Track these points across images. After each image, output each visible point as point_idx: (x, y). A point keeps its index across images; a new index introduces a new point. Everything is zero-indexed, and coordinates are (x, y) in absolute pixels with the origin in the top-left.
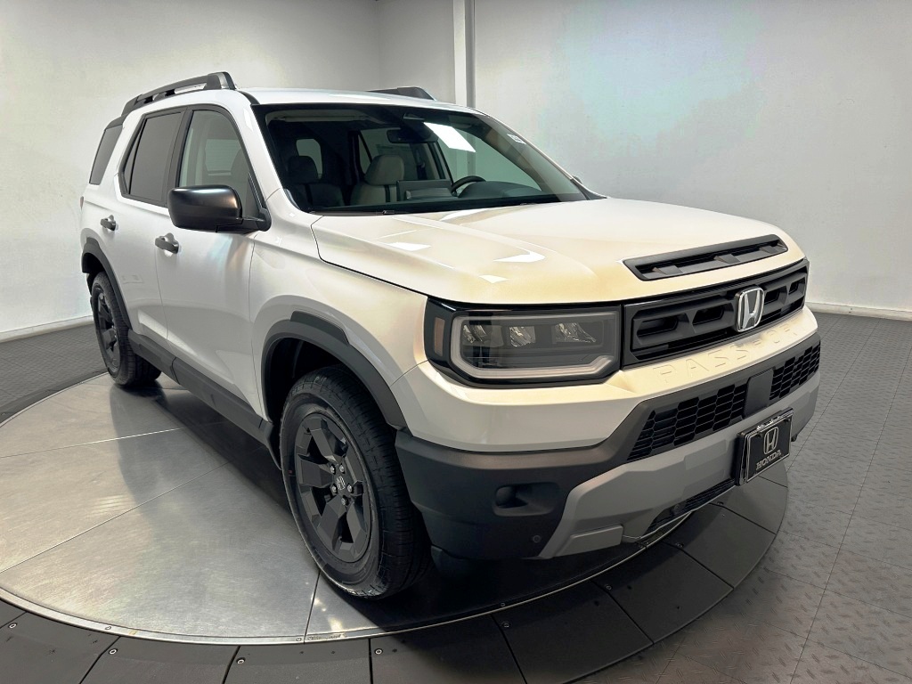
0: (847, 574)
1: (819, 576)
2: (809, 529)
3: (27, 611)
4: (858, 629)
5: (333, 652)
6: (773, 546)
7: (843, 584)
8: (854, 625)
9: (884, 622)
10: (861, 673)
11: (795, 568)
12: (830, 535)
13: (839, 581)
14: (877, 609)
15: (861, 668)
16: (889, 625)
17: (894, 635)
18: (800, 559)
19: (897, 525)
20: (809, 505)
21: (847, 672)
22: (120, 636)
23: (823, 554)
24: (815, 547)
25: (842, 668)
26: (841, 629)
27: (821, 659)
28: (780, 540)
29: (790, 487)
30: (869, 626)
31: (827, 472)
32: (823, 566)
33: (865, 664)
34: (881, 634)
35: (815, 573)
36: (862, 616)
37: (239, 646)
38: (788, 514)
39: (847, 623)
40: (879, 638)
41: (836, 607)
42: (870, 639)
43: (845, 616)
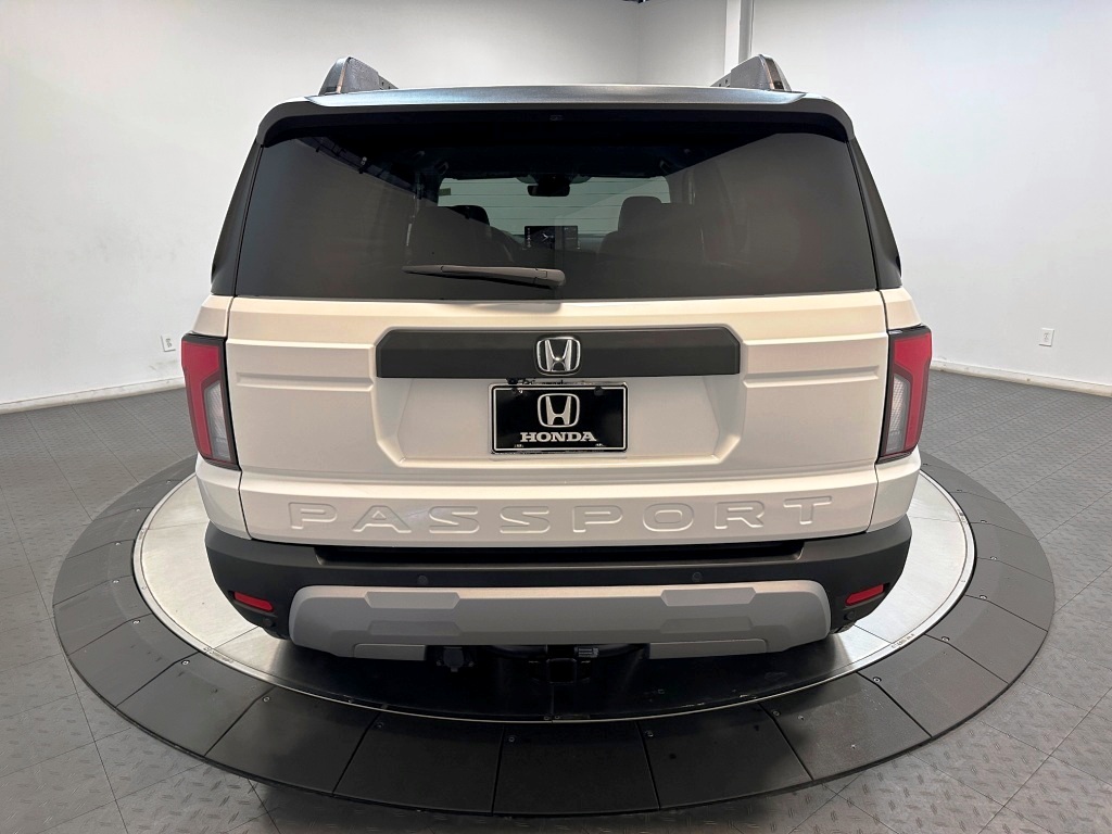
0: (1086, 742)
4: (1076, 806)
7: (1077, 753)
8: (1072, 802)
13: (1074, 749)
26: (1053, 803)
28: (1013, 692)
29: (1053, 632)
32: (1058, 729)
36: (1086, 792)
38: (1038, 661)
39: (1064, 798)
40: (1098, 821)
41: (1056, 777)
42: (1087, 819)
43: (1064, 789)
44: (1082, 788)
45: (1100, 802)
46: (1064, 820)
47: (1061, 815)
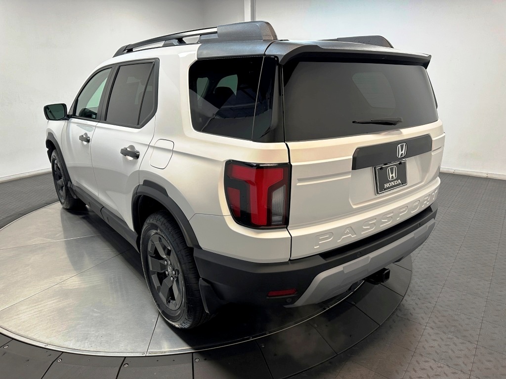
0: (437, 318)
1: (423, 319)
2: (421, 294)
3: (13, 339)
4: (440, 347)
5: (174, 360)
6: (402, 303)
7: (435, 323)
8: (439, 345)
9: (454, 343)
10: (439, 369)
11: (412, 315)
12: (431, 297)
13: (434, 322)
14: (451, 337)
15: (440, 367)
16: (456, 345)
17: (458, 350)
18: (415, 310)
19: (466, 292)
20: (422, 281)
21: (432, 369)
22: (63, 352)
23: (427, 307)
24: (423, 303)
25: (431, 367)
26: (432, 347)
27: (420, 363)
28: (405, 300)
29: (413, 271)
30: (446, 345)
31: (433, 263)
32: (426, 314)
33: (442, 365)
34: (452, 350)
35: (422, 317)
36: (443, 340)
37: (125, 357)
38: (411, 286)
39: (435, 344)
40: (450, 351)
41: (430, 335)
42: (446, 352)
43: (434, 340)
44: (441, 338)
45: (448, 343)
46: (438, 354)
47: (436, 352)
